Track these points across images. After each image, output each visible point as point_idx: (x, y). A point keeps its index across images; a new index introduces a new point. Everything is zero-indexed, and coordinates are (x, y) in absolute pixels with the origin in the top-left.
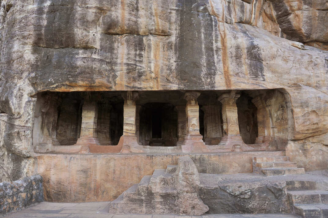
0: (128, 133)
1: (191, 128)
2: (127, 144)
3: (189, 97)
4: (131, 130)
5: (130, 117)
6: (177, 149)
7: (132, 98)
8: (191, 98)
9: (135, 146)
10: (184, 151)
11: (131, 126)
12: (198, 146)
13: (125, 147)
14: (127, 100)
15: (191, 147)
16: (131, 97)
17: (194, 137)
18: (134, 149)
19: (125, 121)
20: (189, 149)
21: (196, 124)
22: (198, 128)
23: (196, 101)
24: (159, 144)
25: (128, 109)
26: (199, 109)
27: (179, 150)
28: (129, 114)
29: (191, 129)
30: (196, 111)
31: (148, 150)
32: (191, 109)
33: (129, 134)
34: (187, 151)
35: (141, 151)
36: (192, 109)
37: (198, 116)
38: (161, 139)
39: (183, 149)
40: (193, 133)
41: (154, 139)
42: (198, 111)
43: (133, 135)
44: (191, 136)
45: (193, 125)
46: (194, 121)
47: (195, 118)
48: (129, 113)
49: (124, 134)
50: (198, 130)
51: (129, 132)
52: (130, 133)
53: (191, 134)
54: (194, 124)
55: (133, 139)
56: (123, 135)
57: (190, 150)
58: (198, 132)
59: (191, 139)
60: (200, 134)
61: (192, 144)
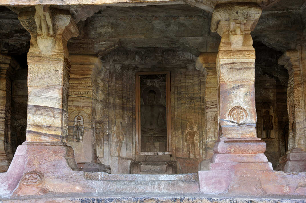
0: (39, 134)
1: (228, 118)
2: (36, 167)
3: (226, 23)
4: (49, 127)
5: (48, 88)
6: (186, 181)
7: (51, 32)
8: (232, 27)
9: (58, 174)
10: (205, 189)
11: (51, 114)
12: (248, 175)
13: (27, 177)
14: (38, 38)
15: (229, 177)
16: (48, 28)
17: (237, 146)
18: (56, 182)
19: (32, 101)
20: (220, 182)
21: (245, 107)
22: (252, 119)
23: (245, 36)
24: (158, 168)
25: (41, 65)
26: (254, 61)
27: (192, 185)
28: (46, 80)
29: (227, 121)
30: (246, 66)
31: (97, 186)
32: (230, 61)
33: (44, 139)
34: (215, 188)
35: (77, 188)
36: (235, 60)
37: (253, 83)
38: (167, 153)
39: (202, 183)
40: (235, 135)
41: (146, 154)
42: (253, 66)
43: (55, 140)
44: (229, 142)
45: (234, 109)
46: (240, 97)
47: (242, 89)
48: (44, 78)
49: (29, 137)
50: (250, 126)
51: (44, 132)
52: (45, 135)
53: (230, 136)
54: (238, 107)
55: (55, 152)
56: (26, 141)
57: (224, 185)
58: (252, 132)
59: (230, 153)
60: (258, 136)
61: (233, 168)
